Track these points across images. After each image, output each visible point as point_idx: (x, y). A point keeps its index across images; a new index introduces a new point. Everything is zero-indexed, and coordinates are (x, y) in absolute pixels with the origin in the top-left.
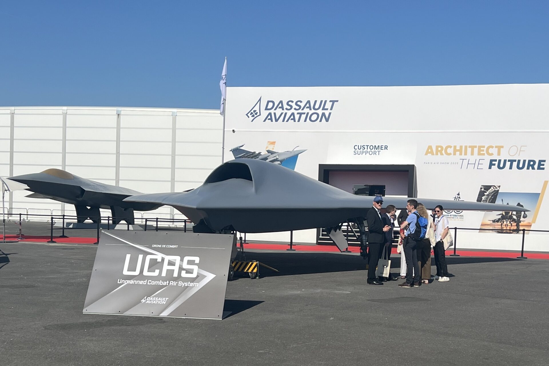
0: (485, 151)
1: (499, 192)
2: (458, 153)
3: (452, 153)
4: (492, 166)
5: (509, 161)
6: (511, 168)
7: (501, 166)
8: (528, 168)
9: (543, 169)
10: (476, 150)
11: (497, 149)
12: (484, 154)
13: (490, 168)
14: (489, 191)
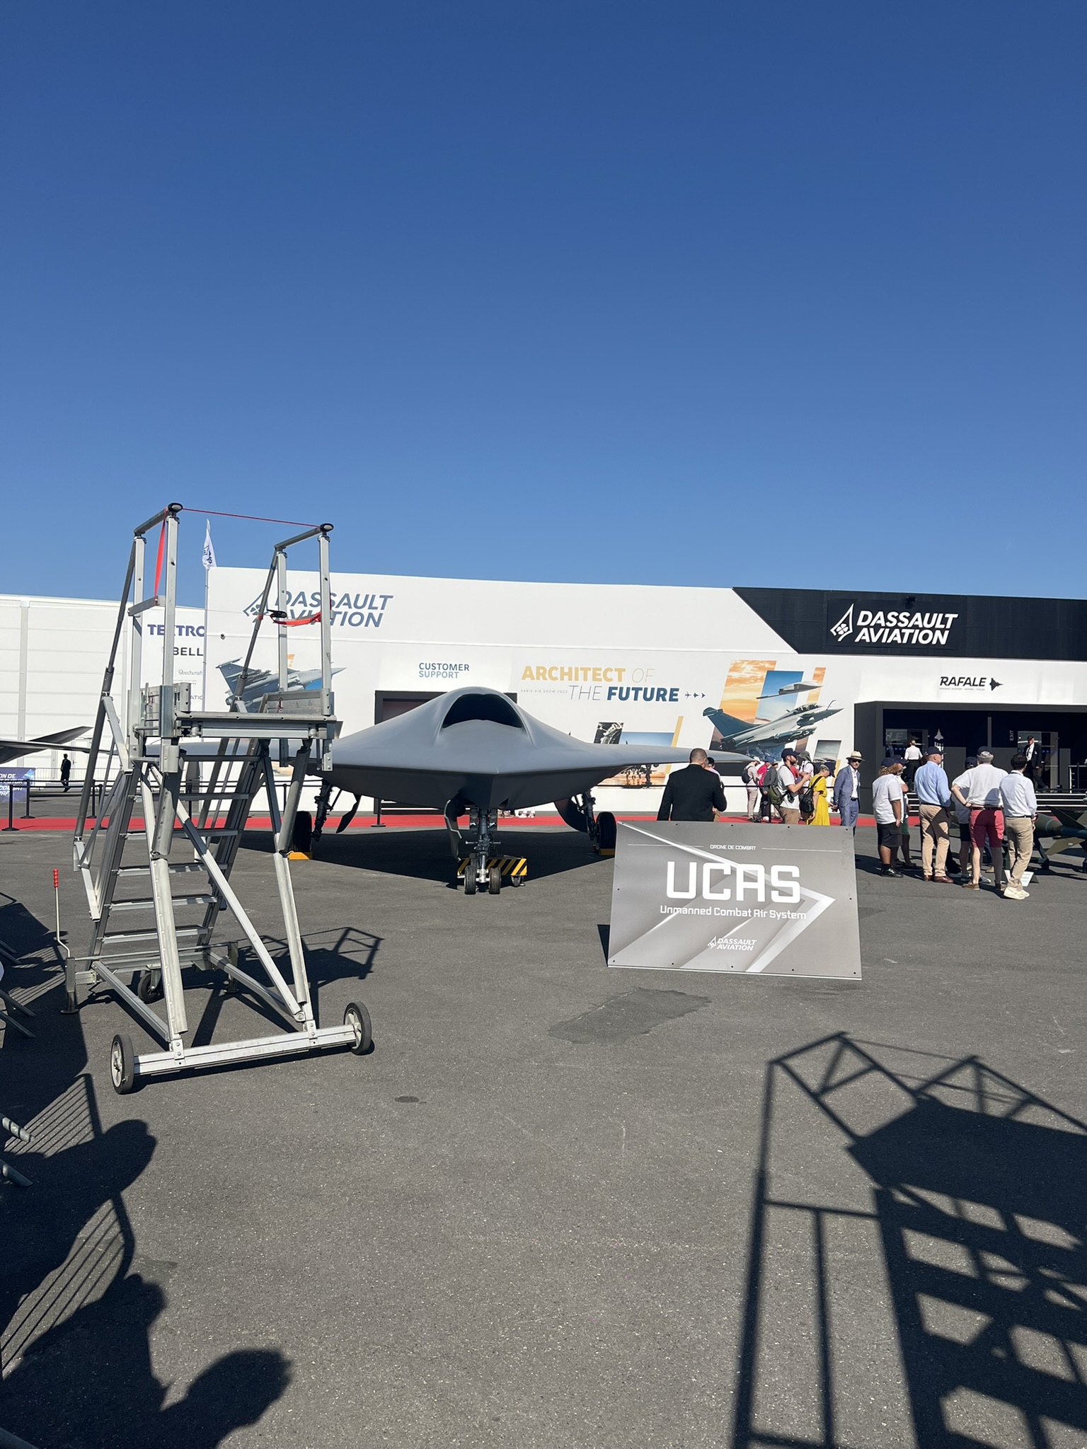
0: (602, 675)
1: (623, 731)
2: (566, 677)
3: (559, 677)
4: (612, 696)
5: (633, 689)
6: (636, 699)
7: (624, 695)
8: (658, 700)
9: (676, 700)
10: (590, 673)
11: (617, 672)
12: (600, 680)
13: (609, 698)
14: (609, 730)
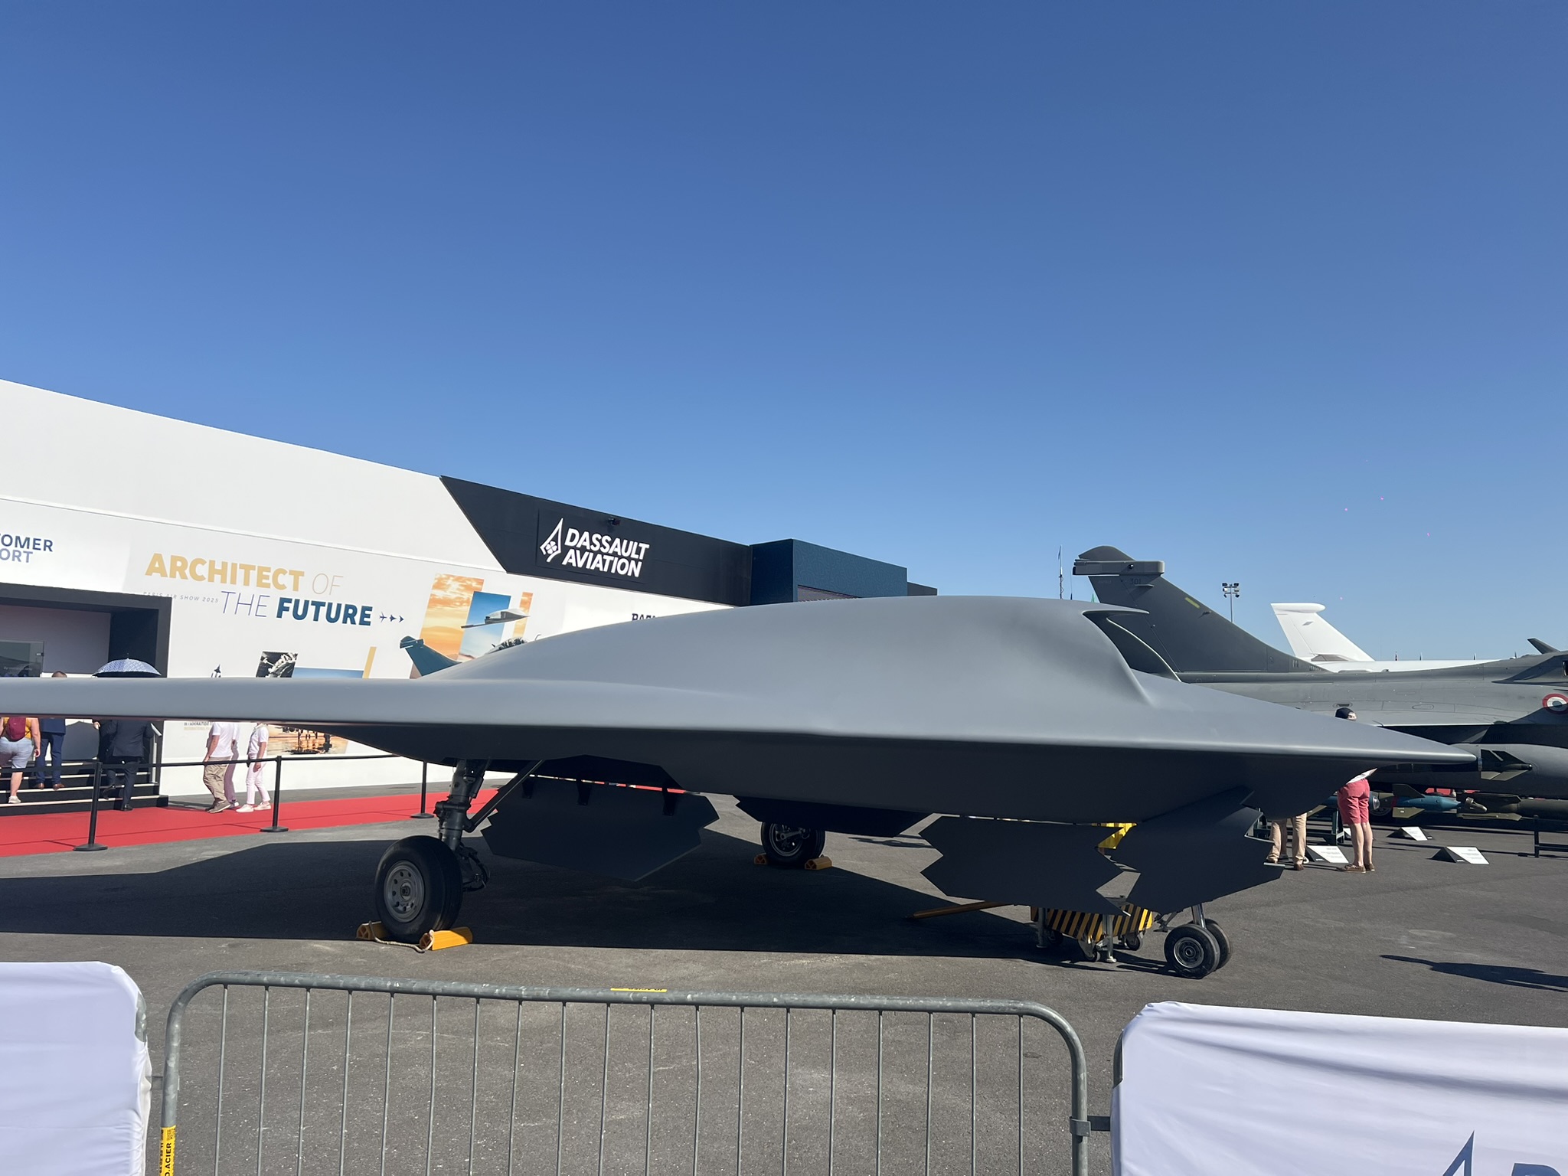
0: (271, 578)
1: (296, 666)
2: (217, 577)
3: (206, 576)
4: (284, 612)
6: (316, 619)
7: (300, 612)
8: (345, 622)
9: (368, 623)
10: (254, 574)
11: (292, 577)
12: (268, 586)
13: (279, 615)
14: (277, 664)
